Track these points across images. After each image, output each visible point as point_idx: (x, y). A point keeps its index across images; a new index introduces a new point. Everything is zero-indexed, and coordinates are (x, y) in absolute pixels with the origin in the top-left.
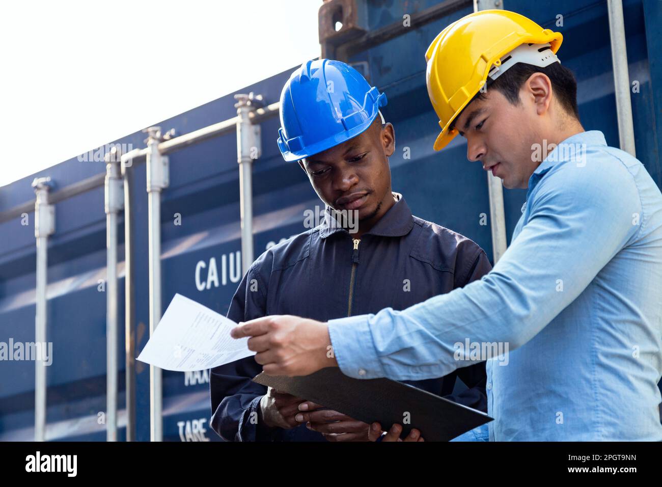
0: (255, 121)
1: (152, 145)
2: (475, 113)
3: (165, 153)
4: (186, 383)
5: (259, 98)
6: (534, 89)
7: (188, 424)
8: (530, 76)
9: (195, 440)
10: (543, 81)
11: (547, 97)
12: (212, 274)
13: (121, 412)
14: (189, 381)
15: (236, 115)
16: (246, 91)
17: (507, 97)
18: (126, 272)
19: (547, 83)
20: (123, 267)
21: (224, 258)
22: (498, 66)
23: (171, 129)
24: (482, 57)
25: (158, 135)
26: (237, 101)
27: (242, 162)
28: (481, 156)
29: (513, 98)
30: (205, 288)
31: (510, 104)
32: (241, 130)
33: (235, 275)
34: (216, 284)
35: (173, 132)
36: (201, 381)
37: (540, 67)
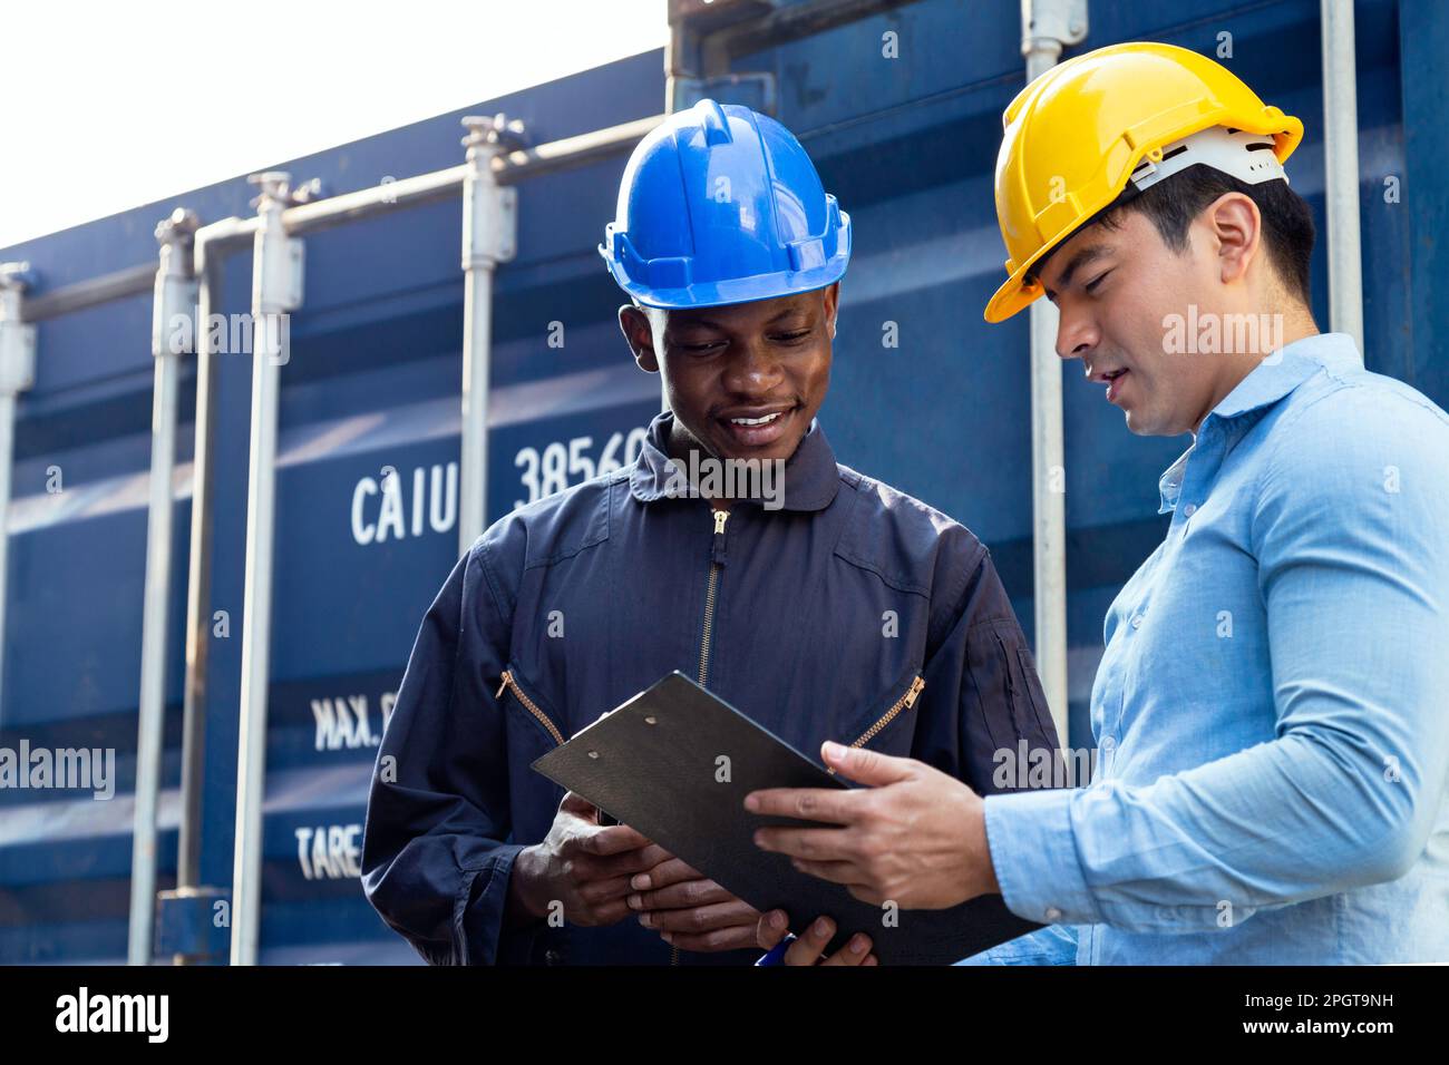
0: (506, 178)
1: (269, 212)
2: (1089, 255)
3: (297, 232)
4: (319, 744)
5: (517, 127)
6: (1222, 227)
7: (320, 834)
8: (1219, 197)
9: (333, 872)
10: (1245, 211)
11: (1248, 247)
12: (391, 510)
13: (167, 796)
14: (326, 740)
15: (461, 161)
16: (488, 109)
17: (1162, 233)
18: (194, 485)
19: (1253, 219)
20: (190, 476)
21: (419, 475)
22: (1155, 162)
23: (312, 177)
24: (1126, 137)
25: (283, 191)
26: (467, 131)
27: (473, 268)
28: (1083, 350)
29: (1174, 237)
30: (374, 540)
31: (1166, 248)
32: (473, 197)
33: (443, 516)
34: (399, 532)
35: (315, 185)
36: (353, 742)
37: (1242, 182)
